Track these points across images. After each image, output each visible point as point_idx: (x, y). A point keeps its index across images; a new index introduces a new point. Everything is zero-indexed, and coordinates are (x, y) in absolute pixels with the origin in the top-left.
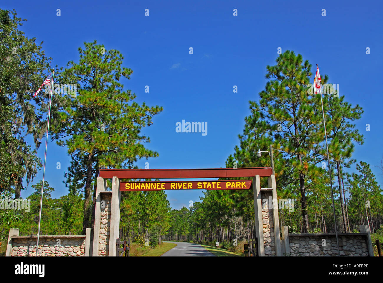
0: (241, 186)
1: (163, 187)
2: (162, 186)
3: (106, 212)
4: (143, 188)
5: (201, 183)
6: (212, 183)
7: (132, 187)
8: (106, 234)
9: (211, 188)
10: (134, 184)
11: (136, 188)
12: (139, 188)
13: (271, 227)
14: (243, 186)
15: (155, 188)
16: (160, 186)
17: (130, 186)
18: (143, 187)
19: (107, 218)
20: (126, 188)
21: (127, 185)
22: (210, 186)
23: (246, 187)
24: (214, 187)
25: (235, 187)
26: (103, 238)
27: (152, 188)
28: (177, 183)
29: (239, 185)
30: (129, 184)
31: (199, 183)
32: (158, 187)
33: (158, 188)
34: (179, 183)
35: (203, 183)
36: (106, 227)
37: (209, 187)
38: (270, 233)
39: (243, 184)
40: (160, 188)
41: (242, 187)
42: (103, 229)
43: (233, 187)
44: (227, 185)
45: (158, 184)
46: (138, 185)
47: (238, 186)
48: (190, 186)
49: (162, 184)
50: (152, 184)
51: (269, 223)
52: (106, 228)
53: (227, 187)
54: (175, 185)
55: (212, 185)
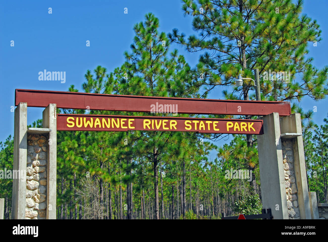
0: (247, 128)
1: (131, 125)
2: (130, 123)
3: (34, 167)
4: (98, 126)
5: (190, 122)
6: (207, 122)
7: (79, 124)
8: (38, 208)
9: (204, 129)
10: (81, 119)
11: (86, 126)
12: (91, 126)
13: (294, 192)
14: (251, 128)
15: (118, 126)
16: (126, 124)
17: (75, 121)
18: (98, 124)
19: (38, 178)
20: (68, 125)
21: (70, 120)
22: (204, 126)
23: (255, 131)
24: (209, 129)
25: (239, 130)
26: (31, 215)
27: (113, 127)
28: (153, 121)
29: (245, 127)
30: (73, 119)
31: (187, 121)
32: (124, 125)
33: (123, 127)
34: (156, 121)
35: (194, 121)
36: (36, 195)
37: (202, 128)
38: (292, 201)
39: (250, 126)
40: (126, 127)
41: (250, 131)
42: (30, 199)
43: (237, 129)
44: (228, 127)
45: (122, 120)
46: (88, 122)
47: (243, 128)
48: (174, 125)
49: (130, 120)
50: (113, 120)
51: (290, 187)
52: (36, 197)
53: (228, 130)
54: (150, 123)
55: (206, 125)
